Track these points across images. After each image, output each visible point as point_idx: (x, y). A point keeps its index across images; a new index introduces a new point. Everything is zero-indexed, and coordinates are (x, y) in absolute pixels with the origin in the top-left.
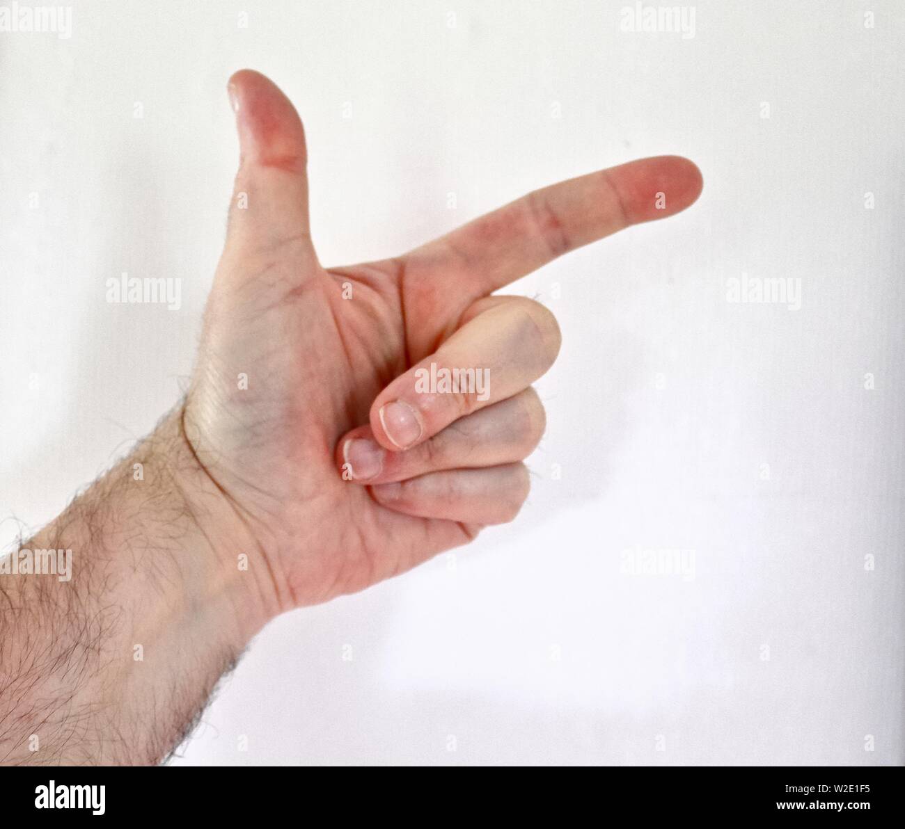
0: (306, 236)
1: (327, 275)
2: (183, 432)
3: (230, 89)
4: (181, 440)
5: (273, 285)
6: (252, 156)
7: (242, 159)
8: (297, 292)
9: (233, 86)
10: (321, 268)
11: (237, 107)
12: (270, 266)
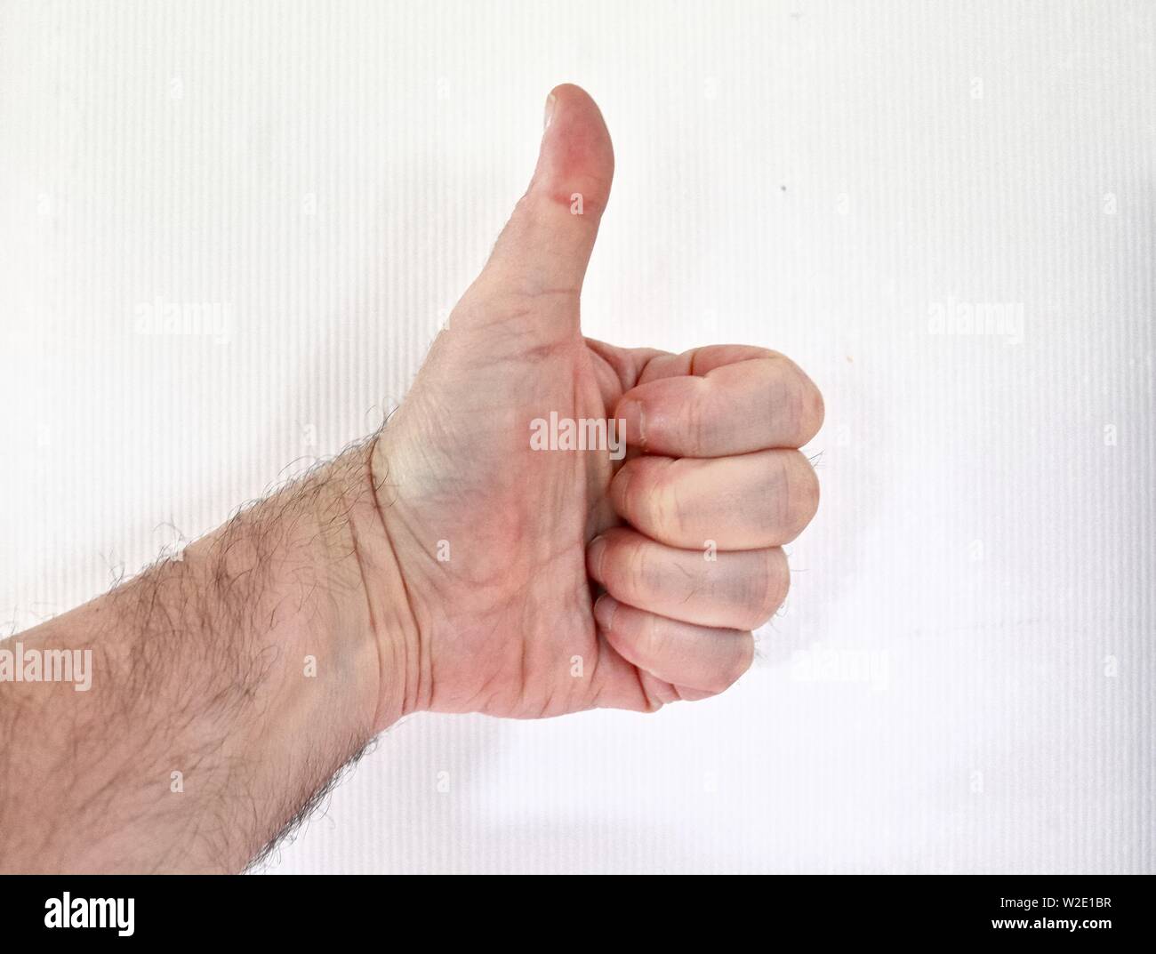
0: (575, 293)
1: (584, 345)
2: (369, 463)
3: (549, 100)
4: (364, 469)
5: (519, 335)
6: (545, 183)
7: (533, 183)
8: (543, 351)
9: (553, 98)
10: (580, 334)
11: (548, 124)
12: (522, 313)
